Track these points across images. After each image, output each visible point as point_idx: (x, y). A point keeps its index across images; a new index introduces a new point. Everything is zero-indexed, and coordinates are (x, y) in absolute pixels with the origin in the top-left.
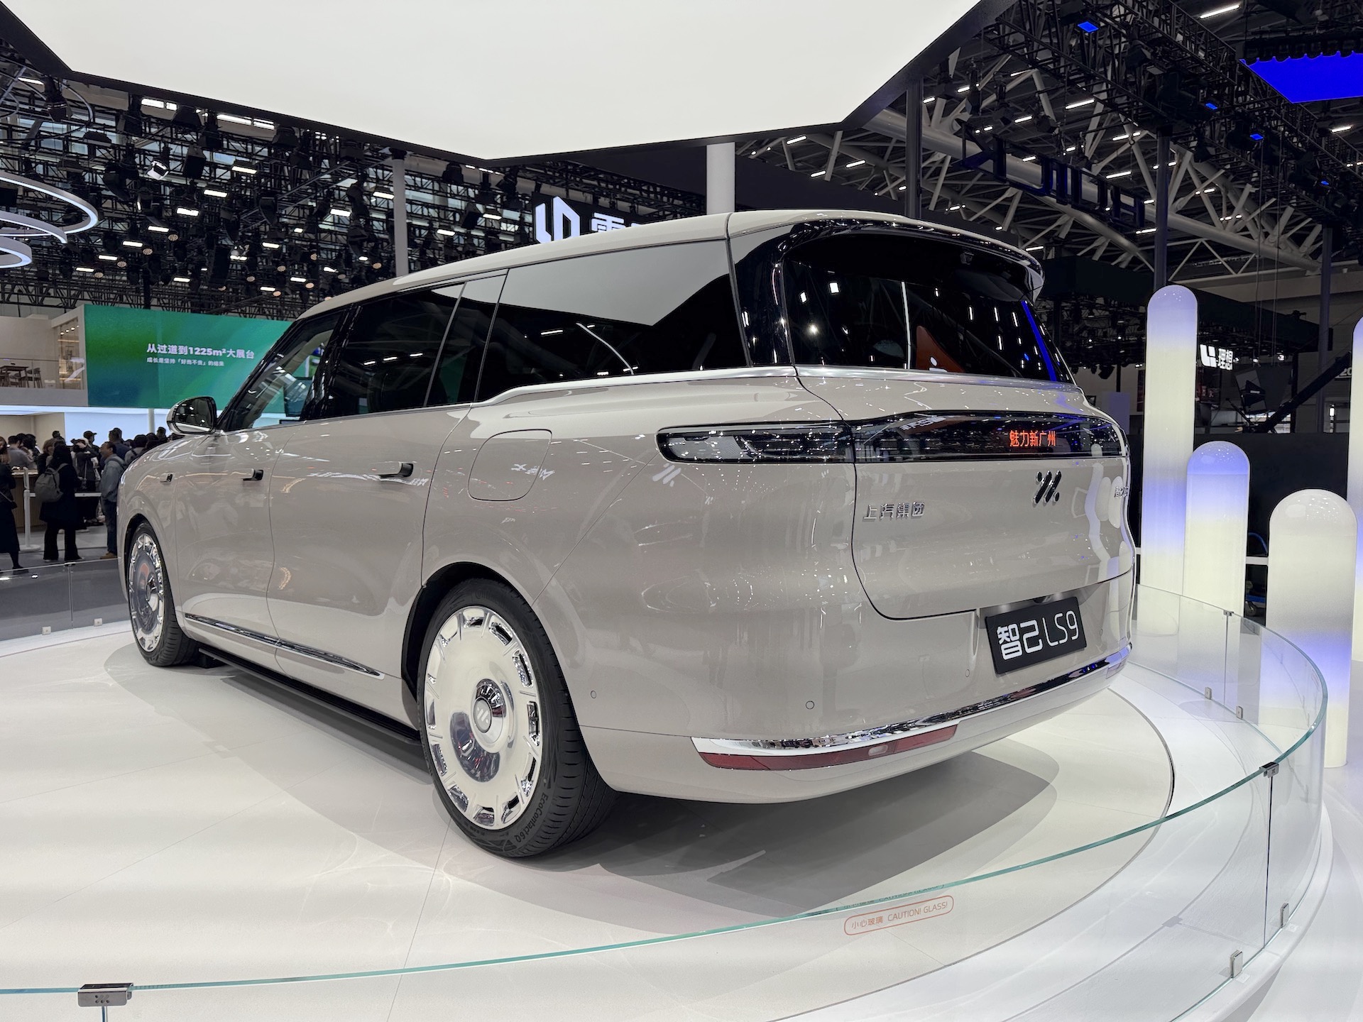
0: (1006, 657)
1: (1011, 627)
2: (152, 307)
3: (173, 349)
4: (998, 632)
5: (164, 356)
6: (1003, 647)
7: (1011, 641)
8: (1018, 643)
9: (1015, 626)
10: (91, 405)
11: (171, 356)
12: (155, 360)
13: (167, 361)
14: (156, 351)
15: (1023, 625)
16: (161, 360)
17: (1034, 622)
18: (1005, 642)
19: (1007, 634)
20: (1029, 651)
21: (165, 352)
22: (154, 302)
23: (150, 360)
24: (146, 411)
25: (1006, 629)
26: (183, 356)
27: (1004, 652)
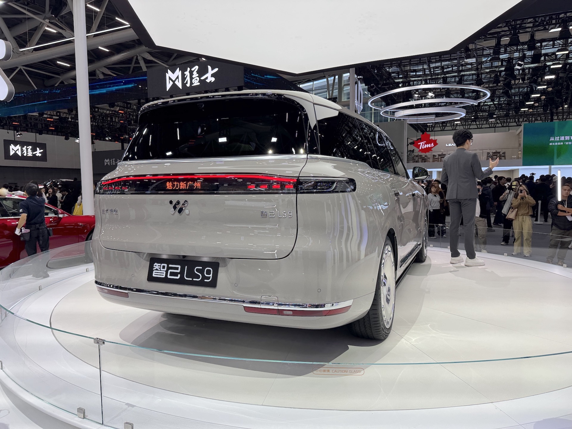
0: (154, 275)
1: (163, 265)
2: (554, 121)
3: (562, 138)
4: (154, 265)
5: (558, 142)
6: (154, 271)
7: (160, 270)
8: (165, 272)
9: (166, 265)
10: (523, 165)
11: (562, 141)
12: (553, 144)
13: (559, 143)
14: (554, 140)
15: (170, 266)
16: (556, 144)
17: (179, 267)
18: (157, 270)
19: (160, 267)
20: (169, 277)
21: (558, 140)
22: (556, 118)
23: (551, 144)
24: (548, 167)
25: (160, 265)
26: (567, 141)
27: (154, 273)
